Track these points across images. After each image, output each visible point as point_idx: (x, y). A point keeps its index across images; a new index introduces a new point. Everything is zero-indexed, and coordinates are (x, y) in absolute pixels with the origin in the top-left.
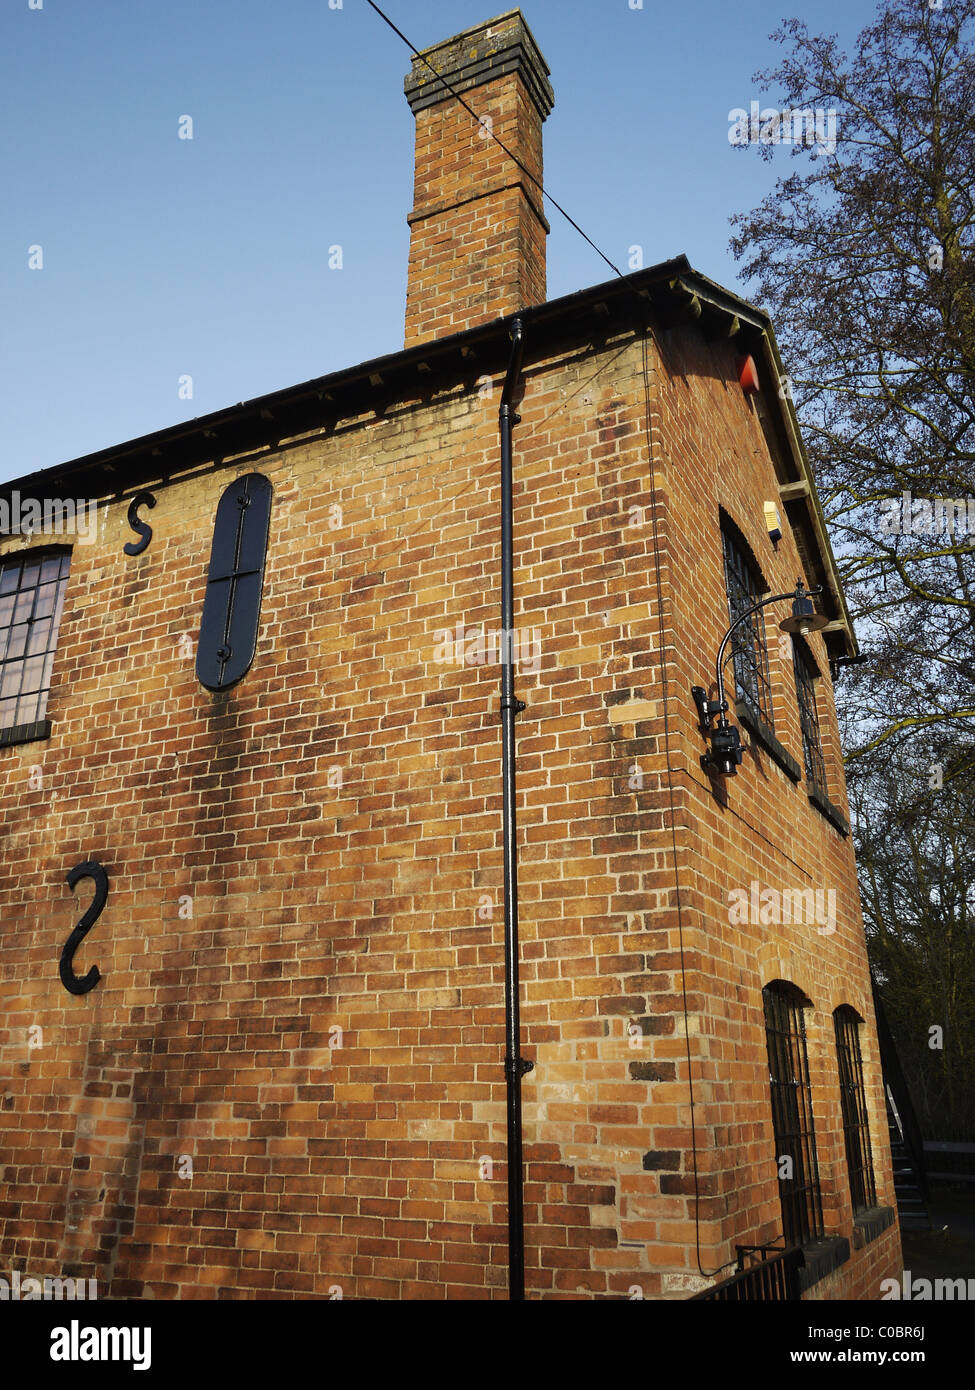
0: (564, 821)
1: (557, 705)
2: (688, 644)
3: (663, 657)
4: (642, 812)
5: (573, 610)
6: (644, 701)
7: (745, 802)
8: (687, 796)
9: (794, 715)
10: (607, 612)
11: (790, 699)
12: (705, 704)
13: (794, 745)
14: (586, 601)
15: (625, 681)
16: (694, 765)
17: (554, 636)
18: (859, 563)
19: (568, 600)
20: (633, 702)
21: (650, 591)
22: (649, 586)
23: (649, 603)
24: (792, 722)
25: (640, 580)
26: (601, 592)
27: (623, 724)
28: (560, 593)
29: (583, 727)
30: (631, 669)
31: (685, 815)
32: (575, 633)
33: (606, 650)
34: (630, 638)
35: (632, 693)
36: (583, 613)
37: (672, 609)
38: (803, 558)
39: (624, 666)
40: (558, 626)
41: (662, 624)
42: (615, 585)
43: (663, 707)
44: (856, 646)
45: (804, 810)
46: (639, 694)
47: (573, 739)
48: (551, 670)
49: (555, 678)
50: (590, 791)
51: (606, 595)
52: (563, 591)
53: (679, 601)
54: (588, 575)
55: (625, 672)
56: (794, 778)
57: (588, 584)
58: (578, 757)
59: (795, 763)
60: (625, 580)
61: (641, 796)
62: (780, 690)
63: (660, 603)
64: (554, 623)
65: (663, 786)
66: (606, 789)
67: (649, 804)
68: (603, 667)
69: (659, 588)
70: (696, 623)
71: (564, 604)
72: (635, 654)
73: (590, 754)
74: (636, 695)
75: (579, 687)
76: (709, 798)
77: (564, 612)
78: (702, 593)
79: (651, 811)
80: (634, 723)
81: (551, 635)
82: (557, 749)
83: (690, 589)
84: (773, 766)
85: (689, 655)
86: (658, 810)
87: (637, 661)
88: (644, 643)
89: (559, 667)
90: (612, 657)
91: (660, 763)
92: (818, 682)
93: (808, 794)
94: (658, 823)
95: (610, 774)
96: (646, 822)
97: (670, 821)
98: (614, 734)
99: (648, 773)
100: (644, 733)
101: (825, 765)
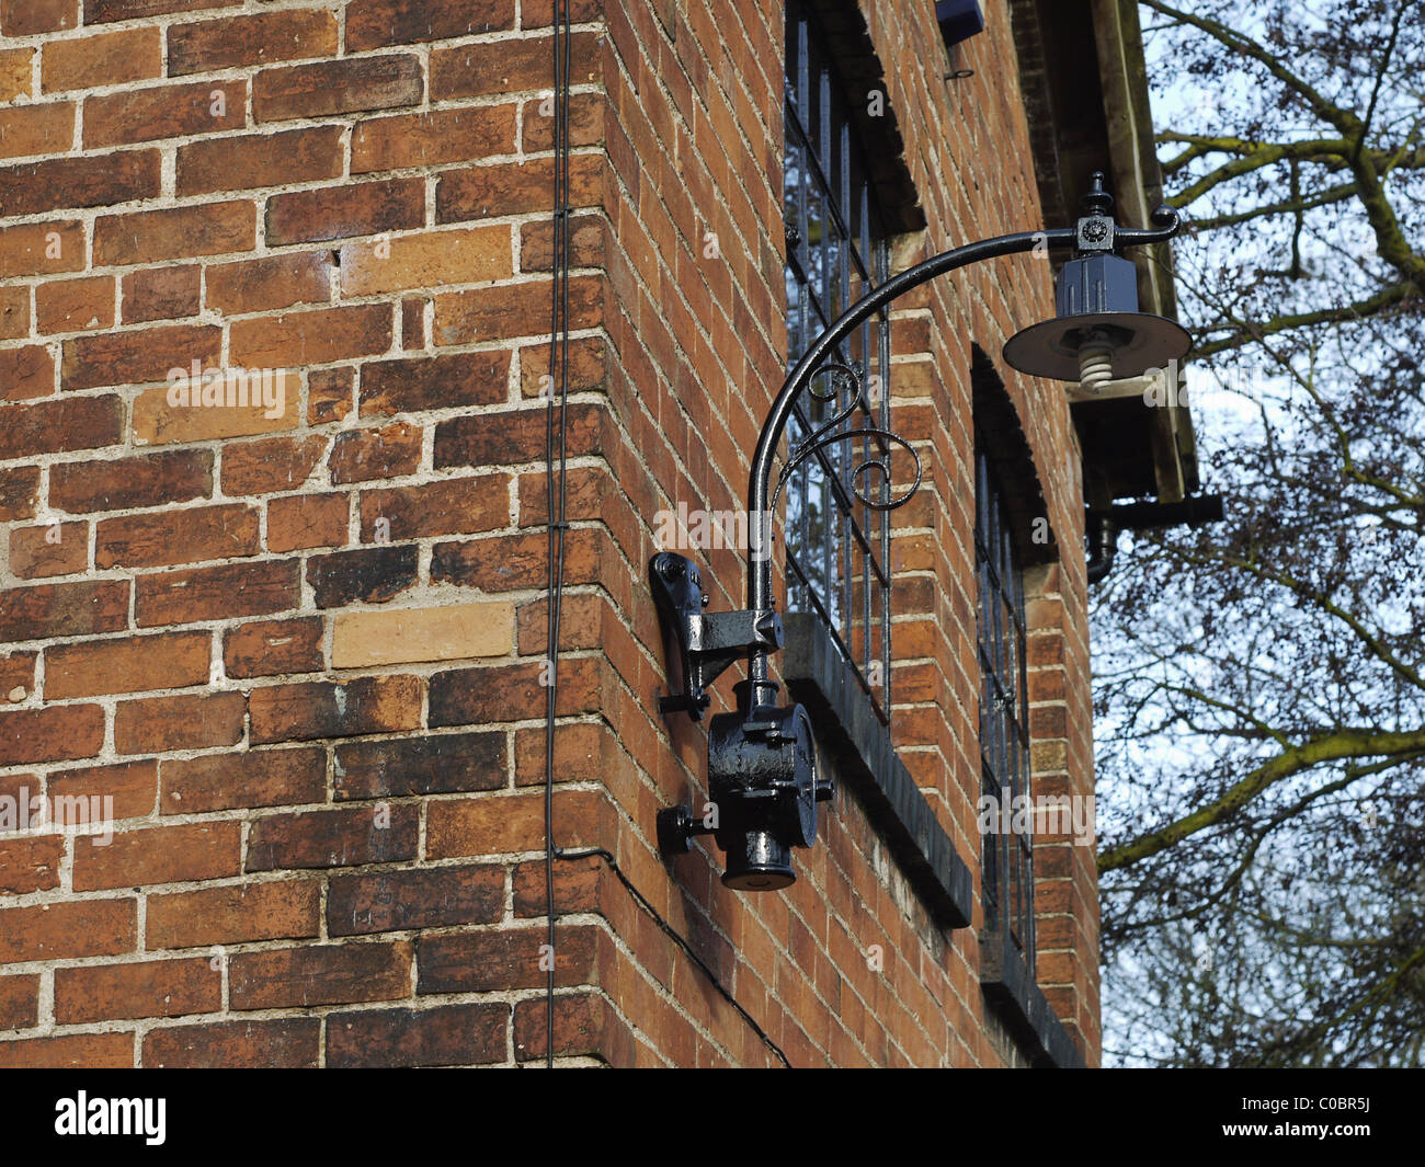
0: (121, 1026)
1: (115, 590)
2: (648, 392)
3: (557, 431)
4: (431, 1003)
5: (200, 229)
6: (469, 595)
7: (786, 987)
8: (609, 951)
9: (962, 690)
10: (346, 247)
11: (954, 634)
12: (696, 623)
13: (954, 799)
14: (259, 198)
15: (405, 513)
16: (636, 840)
17: (117, 326)
18: (1217, 160)
19: (183, 187)
20: (424, 597)
21: (526, 176)
22: (520, 158)
23: (515, 222)
24: (954, 717)
25: (484, 134)
26: (325, 168)
27: (383, 675)
28: (152, 159)
29: (218, 680)
30: (425, 473)
31: (599, 1022)
32: (207, 317)
33: (329, 397)
34: (430, 350)
35: (425, 561)
36: (245, 244)
37: (603, 252)
38: (1036, 117)
39: (399, 457)
40: (136, 286)
41: (562, 307)
42: (384, 142)
43: (542, 622)
44: (1191, 461)
45: (965, 1030)
46: (451, 567)
47: (180, 724)
48: (99, 455)
49: (112, 485)
50: (231, 919)
51: (345, 179)
52: (168, 151)
53: (630, 223)
54: (274, 94)
55: (400, 482)
56: (943, 914)
57: (270, 129)
58: (193, 790)
59: (956, 860)
60: (433, 128)
61: (433, 944)
62: (924, 595)
63: (563, 228)
64: (120, 273)
65: (521, 909)
66: (297, 915)
67: (461, 973)
68: (314, 455)
69: (562, 165)
70: (679, 317)
71: (167, 200)
72: (448, 414)
73: (240, 781)
74: (438, 572)
75: (207, 527)
76: (677, 965)
77: (166, 233)
78: (705, 202)
79: (470, 998)
80: (426, 672)
81: (106, 319)
82: (108, 756)
83: (670, 183)
84: (883, 867)
85: (649, 432)
86: (495, 997)
87: (452, 446)
88: (487, 379)
89: (132, 445)
90: (350, 422)
91: (514, 827)
92: (1039, 580)
93: (982, 976)
94: (491, 1043)
95: (319, 860)
96: (444, 1035)
97: (538, 1037)
98: (342, 710)
99: (467, 860)
100: (461, 712)
101: (1037, 881)
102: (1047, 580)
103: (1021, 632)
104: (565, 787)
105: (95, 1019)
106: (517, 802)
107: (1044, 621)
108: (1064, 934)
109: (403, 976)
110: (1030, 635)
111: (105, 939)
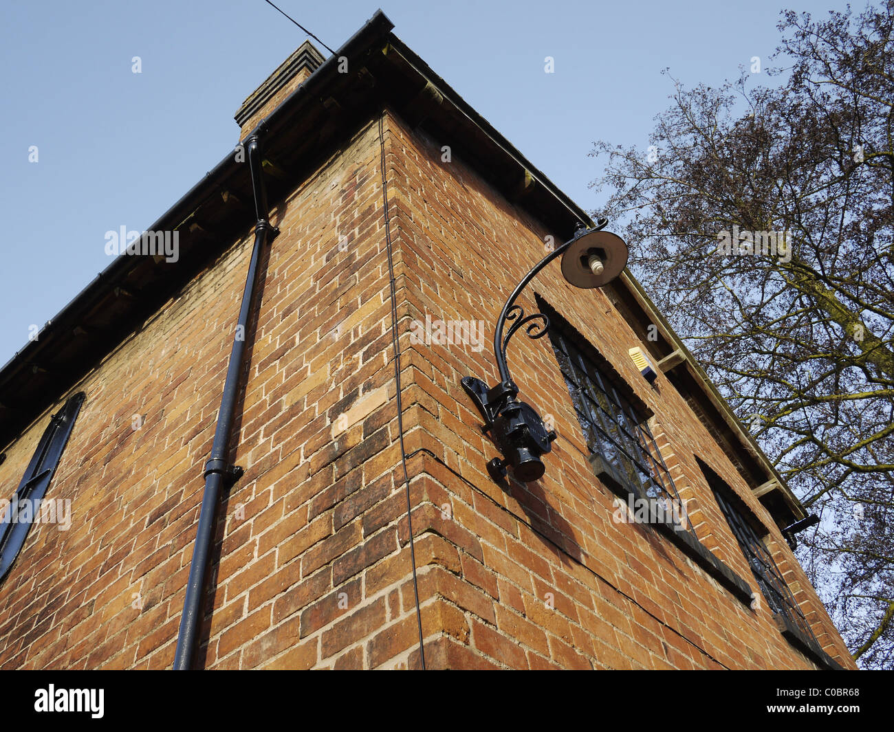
1: (277, 452)
4: (369, 539)
5: (305, 345)
6: (373, 392)
8: (438, 490)
14: (318, 329)
15: (353, 383)
17: (283, 382)
19: (301, 339)
20: (361, 401)
21: (382, 281)
22: (381, 277)
23: (381, 292)
25: (372, 278)
27: (349, 431)
28: (294, 338)
29: (302, 461)
30: (360, 366)
31: (430, 516)
32: (305, 365)
33: (335, 364)
34: (361, 336)
35: (361, 390)
36: (314, 342)
39: (353, 368)
40: (288, 369)
42: (347, 297)
43: (395, 387)
46: (368, 387)
47: (290, 482)
48: (276, 418)
49: (279, 423)
50: (303, 542)
51: (338, 312)
52: (297, 335)
55: (354, 374)
58: (294, 502)
60: (357, 287)
61: (368, 516)
63: (392, 284)
64: (285, 369)
66: (324, 529)
67: (378, 522)
68: (331, 382)
71: (297, 345)
73: (307, 491)
74: (364, 391)
75: (303, 418)
76: (521, 528)
77: (296, 353)
79: (382, 530)
80: (362, 422)
82: (270, 505)
84: (696, 568)
86: (390, 525)
87: (367, 354)
88: (375, 332)
89: (285, 410)
90: (340, 367)
91: (392, 456)
92: (768, 539)
93: (780, 630)
94: (390, 544)
95: (330, 505)
96: (373, 550)
97: (406, 532)
98: (337, 449)
99: (378, 478)
100: (372, 428)
101: (811, 626)
102: (770, 539)
103: (769, 555)
104: (408, 433)
105: (259, 606)
106: (393, 448)
107: (775, 550)
108: (827, 640)
109: (359, 533)
110: (772, 555)
111: (265, 570)
